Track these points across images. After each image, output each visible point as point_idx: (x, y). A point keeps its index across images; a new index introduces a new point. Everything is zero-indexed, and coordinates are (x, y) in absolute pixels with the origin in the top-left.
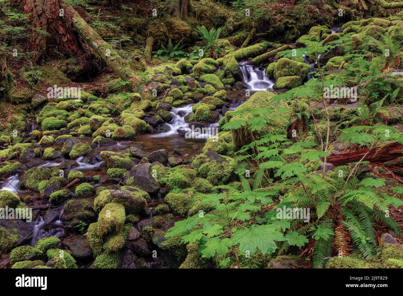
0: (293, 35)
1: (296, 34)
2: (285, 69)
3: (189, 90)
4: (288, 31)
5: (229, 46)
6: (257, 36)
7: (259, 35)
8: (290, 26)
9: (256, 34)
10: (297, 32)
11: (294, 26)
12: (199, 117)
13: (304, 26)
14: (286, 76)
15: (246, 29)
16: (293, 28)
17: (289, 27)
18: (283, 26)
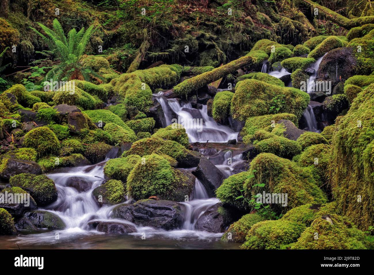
0: (214, 61)
1: (219, 58)
2: (258, 101)
3: (73, 134)
4: (204, 54)
5: (106, 67)
6: (152, 57)
7: (155, 56)
8: (208, 43)
9: (149, 54)
10: (221, 54)
11: (215, 43)
12: (142, 187)
13: (232, 45)
14: (262, 114)
15: (129, 42)
16: (213, 46)
17: (206, 45)
18: (197, 42)
